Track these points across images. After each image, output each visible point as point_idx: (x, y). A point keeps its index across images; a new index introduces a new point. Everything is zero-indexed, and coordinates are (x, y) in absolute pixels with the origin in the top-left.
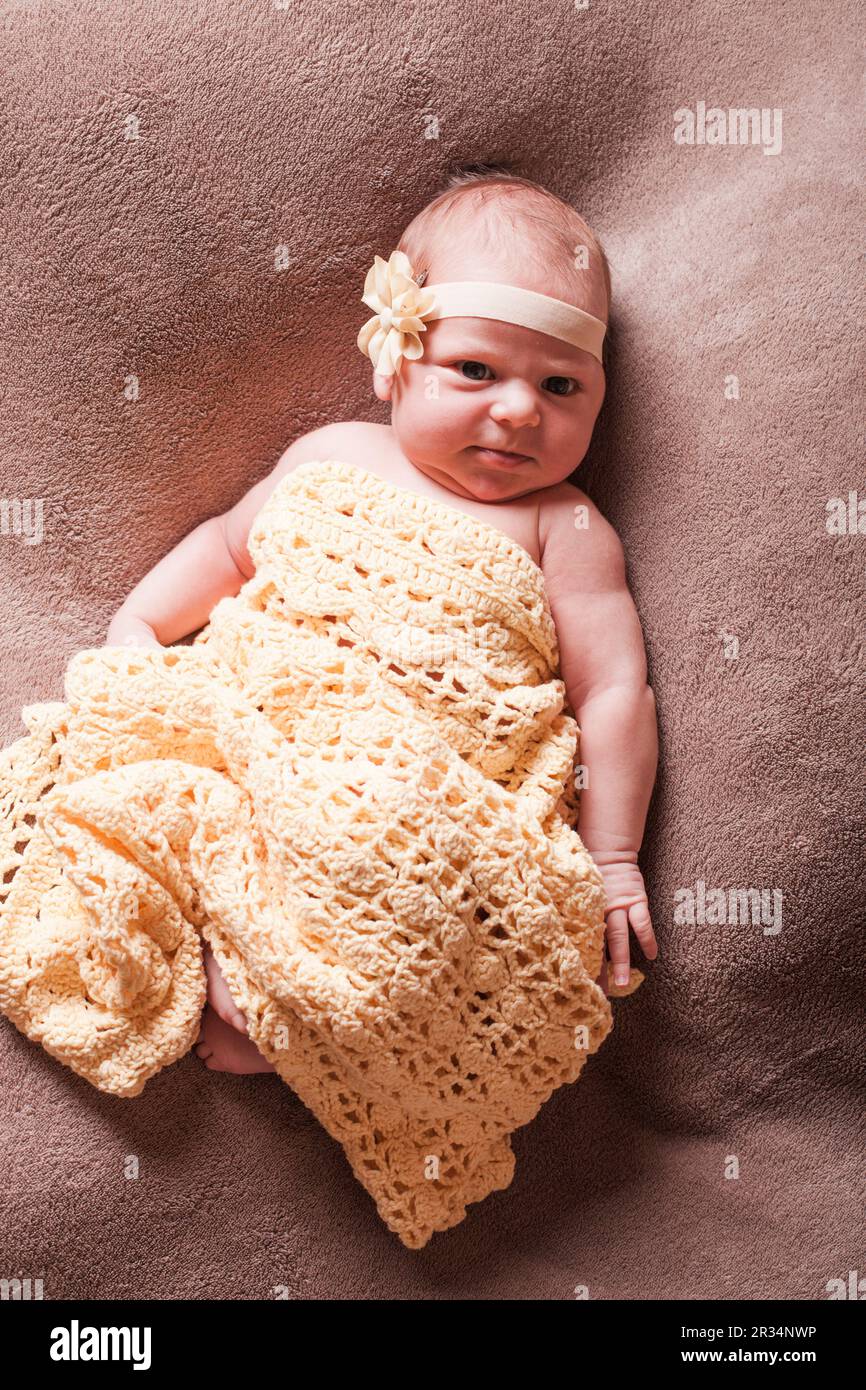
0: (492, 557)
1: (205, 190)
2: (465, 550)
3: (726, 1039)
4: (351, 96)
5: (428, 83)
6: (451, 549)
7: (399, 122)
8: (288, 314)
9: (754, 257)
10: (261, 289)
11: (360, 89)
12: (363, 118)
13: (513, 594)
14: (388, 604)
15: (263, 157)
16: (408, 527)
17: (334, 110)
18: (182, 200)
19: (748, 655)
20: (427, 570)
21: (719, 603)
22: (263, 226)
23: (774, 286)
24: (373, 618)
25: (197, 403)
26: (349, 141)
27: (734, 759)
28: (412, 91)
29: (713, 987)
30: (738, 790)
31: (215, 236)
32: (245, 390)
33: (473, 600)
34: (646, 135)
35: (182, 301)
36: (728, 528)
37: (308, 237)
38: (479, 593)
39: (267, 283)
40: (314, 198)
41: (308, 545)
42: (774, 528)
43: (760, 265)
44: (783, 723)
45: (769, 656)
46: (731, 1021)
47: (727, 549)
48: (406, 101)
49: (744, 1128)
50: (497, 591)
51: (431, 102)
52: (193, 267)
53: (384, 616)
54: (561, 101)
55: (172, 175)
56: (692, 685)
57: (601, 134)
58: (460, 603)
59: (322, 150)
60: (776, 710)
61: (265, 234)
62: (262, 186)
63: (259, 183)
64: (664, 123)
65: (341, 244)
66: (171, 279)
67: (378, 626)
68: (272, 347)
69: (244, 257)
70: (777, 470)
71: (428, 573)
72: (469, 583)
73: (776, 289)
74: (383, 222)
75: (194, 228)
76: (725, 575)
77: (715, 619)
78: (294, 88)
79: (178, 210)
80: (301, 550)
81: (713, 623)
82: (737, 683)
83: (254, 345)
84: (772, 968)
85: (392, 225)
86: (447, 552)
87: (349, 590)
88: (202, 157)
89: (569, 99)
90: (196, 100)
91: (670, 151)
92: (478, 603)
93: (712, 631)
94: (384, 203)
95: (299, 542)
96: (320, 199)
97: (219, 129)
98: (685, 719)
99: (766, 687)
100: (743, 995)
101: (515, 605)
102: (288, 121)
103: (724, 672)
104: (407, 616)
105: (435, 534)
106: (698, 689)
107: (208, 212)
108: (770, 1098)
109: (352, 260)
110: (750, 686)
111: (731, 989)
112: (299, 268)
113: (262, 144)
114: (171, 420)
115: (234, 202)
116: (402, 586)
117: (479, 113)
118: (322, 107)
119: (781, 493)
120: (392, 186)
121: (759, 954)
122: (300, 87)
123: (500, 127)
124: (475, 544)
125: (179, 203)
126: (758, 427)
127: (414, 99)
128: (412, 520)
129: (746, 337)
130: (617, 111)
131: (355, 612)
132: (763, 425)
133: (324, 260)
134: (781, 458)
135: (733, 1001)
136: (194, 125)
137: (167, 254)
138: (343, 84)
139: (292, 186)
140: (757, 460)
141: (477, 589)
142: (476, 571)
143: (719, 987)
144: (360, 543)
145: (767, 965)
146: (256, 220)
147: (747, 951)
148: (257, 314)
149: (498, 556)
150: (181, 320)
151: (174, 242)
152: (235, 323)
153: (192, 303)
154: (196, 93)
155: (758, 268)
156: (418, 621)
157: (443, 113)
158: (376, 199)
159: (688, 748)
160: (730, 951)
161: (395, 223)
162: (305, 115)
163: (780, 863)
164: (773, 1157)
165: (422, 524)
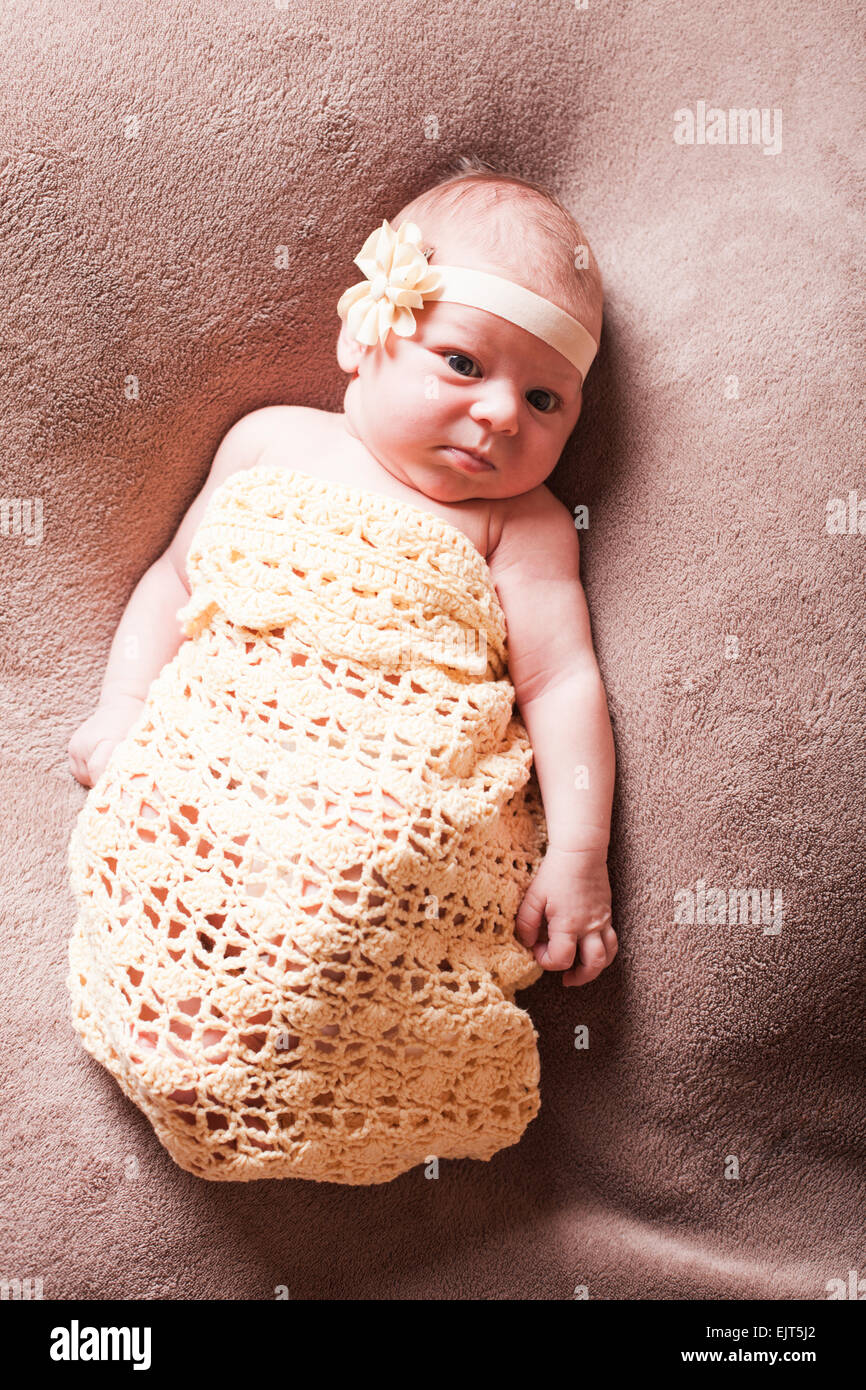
0: (438, 547)
1: (119, 250)
2: (409, 541)
3: (711, 1117)
4: (268, 144)
5: (349, 126)
6: (393, 540)
7: (321, 168)
8: (215, 375)
9: (693, 292)
10: (185, 351)
11: (278, 136)
12: (283, 166)
13: (462, 584)
14: (332, 602)
15: (179, 213)
16: (344, 521)
17: (252, 160)
18: (96, 262)
19: (716, 707)
20: (370, 563)
21: (682, 652)
22: (183, 285)
23: (715, 320)
24: (317, 618)
25: (123, 470)
26: (269, 191)
27: (703, 822)
28: (333, 136)
29: (694, 1063)
30: (709, 854)
31: (133, 298)
32: (174, 456)
33: (421, 594)
34: (578, 166)
35: (101, 366)
36: (684, 577)
37: (231, 294)
38: (426, 585)
39: (190, 345)
40: (236, 253)
41: (243, 557)
42: (734, 572)
43: (699, 300)
44: (754, 779)
45: (738, 708)
46: (713, 1097)
47: (685, 597)
48: (328, 146)
49: (735, 1212)
50: (444, 582)
51: (353, 146)
52: (111, 331)
53: (330, 615)
54: (490, 139)
55: (84, 236)
56: (659, 741)
57: (532, 171)
58: (409, 596)
59: (241, 203)
60: (746, 767)
61: (185, 293)
62: (179, 243)
63: (176, 240)
64: (597, 150)
65: (266, 300)
66: (89, 344)
67: (324, 627)
68: (199, 410)
69: (165, 318)
70: (731, 513)
71: (371, 567)
72: (415, 575)
73: (718, 324)
74: (310, 274)
75: (110, 291)
76: (685, 624)
77: (679, 669)
78: (207, 139)
79: (92, 273)
80: (239, 562)
81: (678, 673)
82: (705, 739)
83: (181, 409)
84: (755, 1040)
85: (320, 277)
86: (390, 544)
87: (290, 594)
88: (115, 215)
89: (498, 137)
90: (105, 156)
91: (602, 181)
92: (427, 595)
93: (677, 682)
94: (310, 254)
95: (236, 556)
96: (242, 254)
97: (131, 186)
98: (651, 783)
99: (734, 743)
100: (726, 1069)
101: (464, 597)
102: (203, 174)
103: (692, 727)
104: (354, 613)
105: (375, 526)
106: (665, 746)
107: (124, 273)
108: (761, 1176)
109: (279, 316)
110: (719, 742)
111: (713, 1064)
112: (223, 327)
113: (177, 199)
114: (96, 489)
115: (151, 261)
116: (345, 583)
117: (405, 155)
118: (239, 157)
119: (737, 536)
120: (317, 236)
121: (741, 1026)
122: (214, 137)
123: (429, 169)
124: (419, 534)
125: (93, 265)
126: (709, 470)
127: (336, 143)
128: (347, 513)
129: (690, 375)
130: (548, 146)
131: (298, 616)
132: (713, 467)
133: (249, 318)
134: (734, 501)
135: (716, 1077)
136: (104, 183)
137: (82, 319)
138: (260, 132)
139: (212, 241)
140: (709, 504)
141: (425, 581)
142: (422, 562)
143: (700, 1063)
144: (295, 544)
145: (749, 1037)
146: (175, 279)
147: (727, 1023)
148: (182, 377)
149: (444, 546)
150: (101, 387)
151: (89, 305)
152: (159, 387)
153: (113, 368)
154: (105, 149)
155: (697, 303)
156: (367, 618)
157: (368, 156)
158: (301, 251)
159: (656, 813)
160: (710, 1023)
161: (323, 274)
162: (221, 167)
163: (757, 929)
164: (767, 1238)
165: (359, 516)
